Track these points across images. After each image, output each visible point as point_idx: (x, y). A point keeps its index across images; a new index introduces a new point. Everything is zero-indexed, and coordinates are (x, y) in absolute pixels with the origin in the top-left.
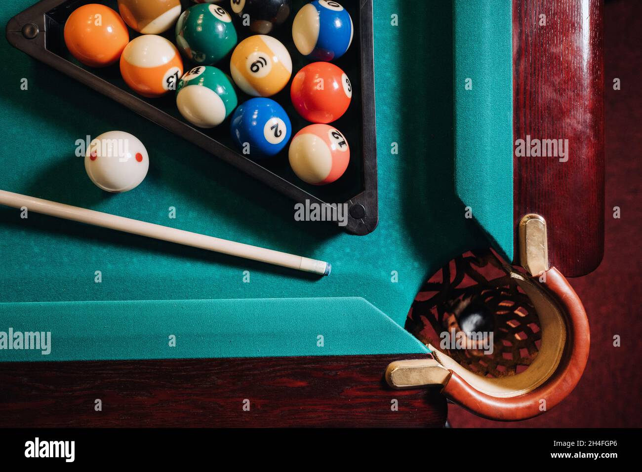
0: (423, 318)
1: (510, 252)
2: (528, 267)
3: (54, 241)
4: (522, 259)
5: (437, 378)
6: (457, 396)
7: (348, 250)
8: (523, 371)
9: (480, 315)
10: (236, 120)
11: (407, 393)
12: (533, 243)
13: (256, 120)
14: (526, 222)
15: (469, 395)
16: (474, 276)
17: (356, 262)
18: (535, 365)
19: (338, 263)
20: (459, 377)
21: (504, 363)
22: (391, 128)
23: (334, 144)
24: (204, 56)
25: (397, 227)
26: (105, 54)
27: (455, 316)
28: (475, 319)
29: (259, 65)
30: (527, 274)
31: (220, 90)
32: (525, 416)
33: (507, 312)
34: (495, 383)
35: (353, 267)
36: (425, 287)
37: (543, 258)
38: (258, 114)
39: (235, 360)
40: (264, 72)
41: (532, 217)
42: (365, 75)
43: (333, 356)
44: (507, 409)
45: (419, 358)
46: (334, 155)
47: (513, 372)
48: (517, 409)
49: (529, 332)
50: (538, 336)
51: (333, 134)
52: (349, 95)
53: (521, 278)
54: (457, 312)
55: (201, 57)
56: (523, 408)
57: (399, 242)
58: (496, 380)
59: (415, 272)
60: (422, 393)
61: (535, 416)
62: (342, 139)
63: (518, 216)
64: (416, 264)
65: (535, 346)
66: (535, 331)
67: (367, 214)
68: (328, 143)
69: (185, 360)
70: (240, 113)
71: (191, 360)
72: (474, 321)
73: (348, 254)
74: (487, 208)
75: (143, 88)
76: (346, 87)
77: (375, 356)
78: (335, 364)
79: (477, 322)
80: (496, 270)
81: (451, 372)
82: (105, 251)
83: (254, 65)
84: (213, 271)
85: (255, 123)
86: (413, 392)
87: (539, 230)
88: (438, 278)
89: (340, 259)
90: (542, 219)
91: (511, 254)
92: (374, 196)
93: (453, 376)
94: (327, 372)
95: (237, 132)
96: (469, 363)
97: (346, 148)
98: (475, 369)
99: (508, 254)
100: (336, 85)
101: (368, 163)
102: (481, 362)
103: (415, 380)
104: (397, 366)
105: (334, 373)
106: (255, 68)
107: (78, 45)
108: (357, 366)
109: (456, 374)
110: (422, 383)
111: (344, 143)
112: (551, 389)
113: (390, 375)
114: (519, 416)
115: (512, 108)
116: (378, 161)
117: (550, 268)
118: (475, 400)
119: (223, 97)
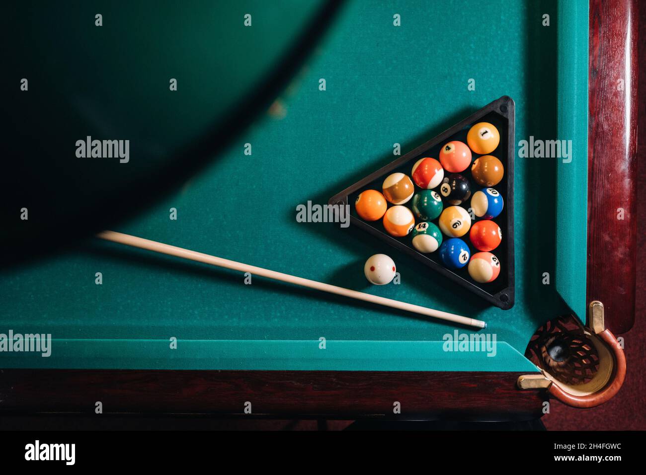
0: (531, 350)
1: (584, 320)
2: (593, 328)
3: (341, 308)
4: (590, 325)
5: (545, 385)
6: (555, 395)
7: (495, 315)
8: (589, 382)
9: (561, 347)
10: (443, 250)
11: (528, 392)
12: (596, 317)
13: (453, 251)
14: (592, 305)
15: (562, 394)
16: (561, 327)
17: (499, 321)
18: (595, 379)
19: (490, 322)
20: (556, 385)
21: (577, 376)
22: (519, 251)
23: (494, 263)
24: (427, 218)
25: (522, 303)
26: (376, 216)
27: (546, 347)
28: (558, 349)
29: (457, 224)
30: (593, 332)
31: (435, 234)
32: (591, 406)
33: (577, 346)
34: (573, 388)
35: (498, 325)
36: (536, 333)
37: (601, 324)
38: (454, 248)
39: (440, 372)
40: (459, 228)
41: (596, 303)
42: (510, 228)
43: (490, 372)
44: (581, 402)
45: (535, 374)
46: (494, 268)
47: (583, 383)
48: (587, 402)
49: (591, 359)
50: (598, 363)
51: (493, 258)
52: (501, 238)
53: (589, 334)
54: (547, 345)
55: (425, 218)
56: (590, 402)
57: (523, 311)
58: (573, 386)
59: (531, 327)
60: (537, 392)
61: (596, 406)
62: (497, 261)
63: (588, 301)
64: (532, 323)
65: (595, 368)
66: (595, 360)
67: (509, 299)
68: (490, 262)
69: (415, 372)
70: (445, 247)
71: (418, 372)
72: (557, 351)
73: (495, 317)
74: (572, 298)
75: (394, 233)
76: (500, 234)
77: (512, 372)
78: (491, 376)
79: (558, 351)
80: (574, 325)
81: (552, 382)
82: (367, 313)
83: (455, 224)
84: (424, 325)
85: (452, 252)
86: (532, 392)
87: (600, 310)
88: (542, 329)
89: (490, 320)
90: (601, 304)
91: (584, 322)
92: (513, 290)
93: (553, 384)
94: (487, 380)
95: (443, 255)
96: (557, 376)
97: (499, 265)
98: (560, 380)
99: (583, 321)
100: (494, 233)
101: (510, 273)
102: (562, 375)
103: (533, 385)
104: (524, 378)
105: (490, 381)
106: (455, 226)
107: (366, 214)
108: (503, 377)
109: (554, 383)
110: (537, 387)
111: (498, 263)
112: (606, 392)
113: (520, 382)
114: (588, 406)
115: (586, 246)
116: (515, 272)
117: (605, 330)
118: (565, 396)
119: (436, 238)
